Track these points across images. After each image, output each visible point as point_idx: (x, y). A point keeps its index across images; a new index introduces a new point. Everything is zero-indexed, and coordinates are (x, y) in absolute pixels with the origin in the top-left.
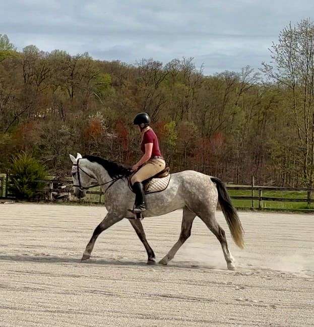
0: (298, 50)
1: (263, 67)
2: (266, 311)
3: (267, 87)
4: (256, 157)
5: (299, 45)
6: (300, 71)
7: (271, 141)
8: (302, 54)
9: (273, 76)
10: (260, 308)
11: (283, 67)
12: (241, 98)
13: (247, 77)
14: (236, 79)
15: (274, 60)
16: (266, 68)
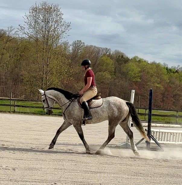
0: (40, 19)
1: (20, 28)
2: (9, 172)
3: (22, 40)
4: (15, 81)
5: (40, 16)
6: (41, 32)
7: (23, 72)
8: (43, 21)
9: (25, 33)
10: (6, 170)
11: (31, 28)
12: (7, 45)
13: (11, 33)
14: (5, 33)
15: (26, 24)
16: (21, 29)
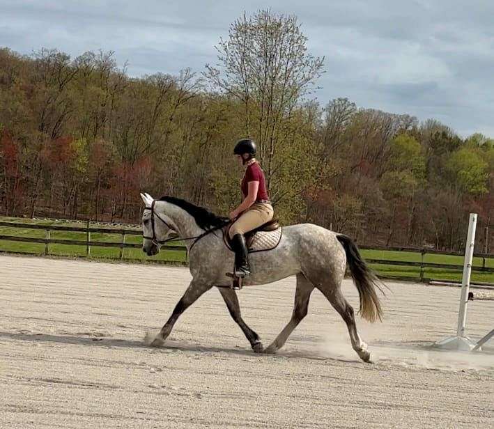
0: (253, 50)
1: (207, 71)
2: (186, 402)
3: (213, 98)
4: (196, 193)
5: (255, 44)
6: (256, 80)
7: (215, 173)
8: (260, 56)
9: (220, 84)
10: (180, 398)
11: (233, 72)
12: (178, 111)
13: (187, 83)
14: (173, 84)
15: (222, 62)
16: (211, 73)
